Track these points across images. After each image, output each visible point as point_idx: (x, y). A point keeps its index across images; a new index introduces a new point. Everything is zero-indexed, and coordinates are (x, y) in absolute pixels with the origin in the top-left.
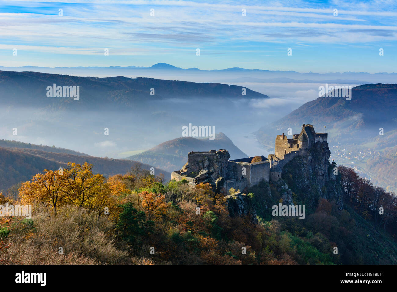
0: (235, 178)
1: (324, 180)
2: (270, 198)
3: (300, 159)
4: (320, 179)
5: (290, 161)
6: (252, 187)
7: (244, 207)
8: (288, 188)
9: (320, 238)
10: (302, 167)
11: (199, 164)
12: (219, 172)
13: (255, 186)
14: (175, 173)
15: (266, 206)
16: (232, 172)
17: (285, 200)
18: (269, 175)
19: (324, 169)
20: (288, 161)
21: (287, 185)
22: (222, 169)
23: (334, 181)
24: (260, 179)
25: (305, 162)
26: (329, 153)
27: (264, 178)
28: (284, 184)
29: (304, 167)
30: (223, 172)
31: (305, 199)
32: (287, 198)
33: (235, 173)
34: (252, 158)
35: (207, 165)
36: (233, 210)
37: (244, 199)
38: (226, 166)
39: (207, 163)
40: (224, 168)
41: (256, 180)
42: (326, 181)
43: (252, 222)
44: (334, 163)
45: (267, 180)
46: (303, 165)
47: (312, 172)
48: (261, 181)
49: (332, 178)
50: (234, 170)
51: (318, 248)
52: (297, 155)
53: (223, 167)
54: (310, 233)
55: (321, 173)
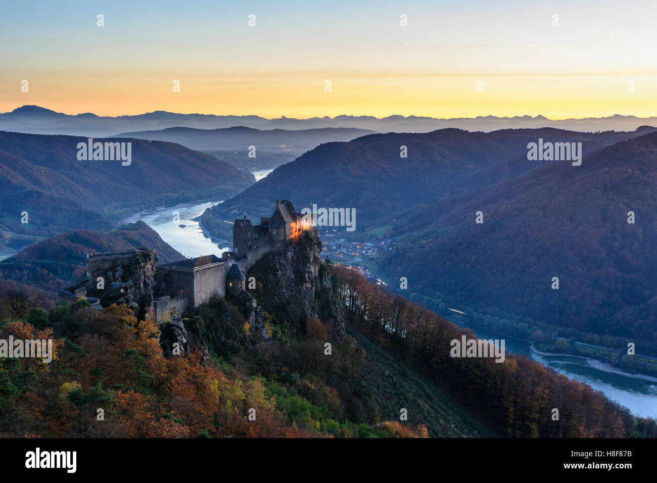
0: (168, 295)
1: (314, 288)
2: (229, 323)
3: (274, 257)
4: (307, 288)
5: (257, 262)
6: (198, 308)
7: (187, 341)
8: (258, 305)
9: (311, 383)
10: (278, 271)
11: (106, 274)
12: (142, 285)
13: (203, 305)
14: (66, 291)
15: (223, 336)
16: (164, 284)
17: (253, 325)
18: (224, 285)
19: (313, 272)
20: (254, 262)
21: (254, 301)
22: (147, 280)
23: (329, 289)
24: (211, 293)
25: (282, 261)
26: (320, 245)
27: (217, 292)
28: (250, 300)
29: (281, 270)
30: (148, 285)
31: (285, 323)
32: (256, 321)
33: (169, 285)
34: (196, 259)
35: (119, 275)
36: (168, 346)
37: (186, 327)
38: (153, 274)
39: (119, 272)
40: (149, 279)
41: (204, 296)
42: (316, 290)
43: (201, 364)
44: (328, 261)
45: (222, 295)
46: (280, 267)
47: (293, 277)
48: (212, 296)
49: (325, 286)
50: (166, 280)
51: (309, 399)
52: (270, 251)
53: (148, 277)
54: (296, 376)
55: (309, 278)
